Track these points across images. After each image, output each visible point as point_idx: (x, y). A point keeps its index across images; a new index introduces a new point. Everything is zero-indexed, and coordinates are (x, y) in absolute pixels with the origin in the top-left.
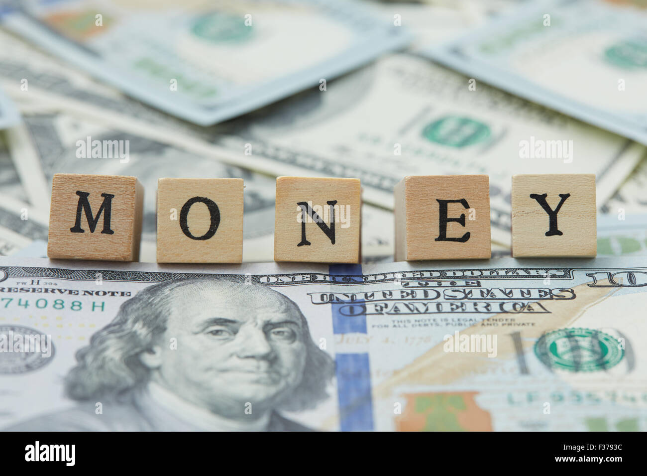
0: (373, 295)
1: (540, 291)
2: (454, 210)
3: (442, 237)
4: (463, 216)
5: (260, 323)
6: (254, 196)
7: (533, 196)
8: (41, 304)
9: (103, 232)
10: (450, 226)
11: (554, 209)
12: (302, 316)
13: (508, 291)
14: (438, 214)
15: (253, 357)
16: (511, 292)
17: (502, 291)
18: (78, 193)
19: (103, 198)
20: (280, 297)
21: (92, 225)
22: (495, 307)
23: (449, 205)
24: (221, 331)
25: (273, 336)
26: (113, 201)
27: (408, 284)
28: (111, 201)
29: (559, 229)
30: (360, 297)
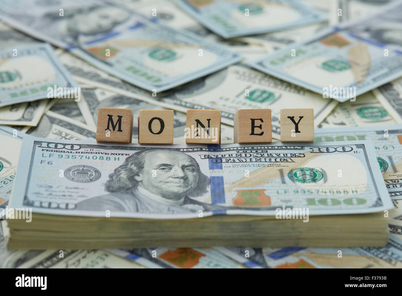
0: (225, 155)
1: (291, 154)
2: (257, 123)
3: (253, 133)
4: (261, 125)
5: (180, 166)
6: (177, 121)
7: (288, 117)
8: (95, 158)
9: (118, 131)
10: (256, 129)
11: (297, 122)
12: (197, 163)
13: (278, 154)
14: (251, 124)
15: (178, 178)
16: (279, 155)
17: (276, 154)
18: (108, 115)
19: (118, 117)
20: (188, 156)
21: (114, 128)
22: (273, 160)
23: (255, 121)
24: (165, 168)
25: (185, 170)
26: (122, 119)
27: (239, 152)
28: (121, 118)
29: (299, 130)
30: (220, 156)
